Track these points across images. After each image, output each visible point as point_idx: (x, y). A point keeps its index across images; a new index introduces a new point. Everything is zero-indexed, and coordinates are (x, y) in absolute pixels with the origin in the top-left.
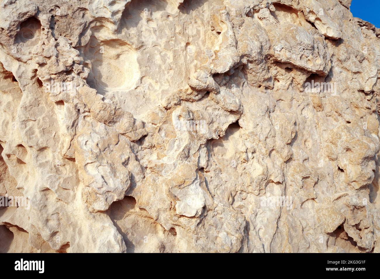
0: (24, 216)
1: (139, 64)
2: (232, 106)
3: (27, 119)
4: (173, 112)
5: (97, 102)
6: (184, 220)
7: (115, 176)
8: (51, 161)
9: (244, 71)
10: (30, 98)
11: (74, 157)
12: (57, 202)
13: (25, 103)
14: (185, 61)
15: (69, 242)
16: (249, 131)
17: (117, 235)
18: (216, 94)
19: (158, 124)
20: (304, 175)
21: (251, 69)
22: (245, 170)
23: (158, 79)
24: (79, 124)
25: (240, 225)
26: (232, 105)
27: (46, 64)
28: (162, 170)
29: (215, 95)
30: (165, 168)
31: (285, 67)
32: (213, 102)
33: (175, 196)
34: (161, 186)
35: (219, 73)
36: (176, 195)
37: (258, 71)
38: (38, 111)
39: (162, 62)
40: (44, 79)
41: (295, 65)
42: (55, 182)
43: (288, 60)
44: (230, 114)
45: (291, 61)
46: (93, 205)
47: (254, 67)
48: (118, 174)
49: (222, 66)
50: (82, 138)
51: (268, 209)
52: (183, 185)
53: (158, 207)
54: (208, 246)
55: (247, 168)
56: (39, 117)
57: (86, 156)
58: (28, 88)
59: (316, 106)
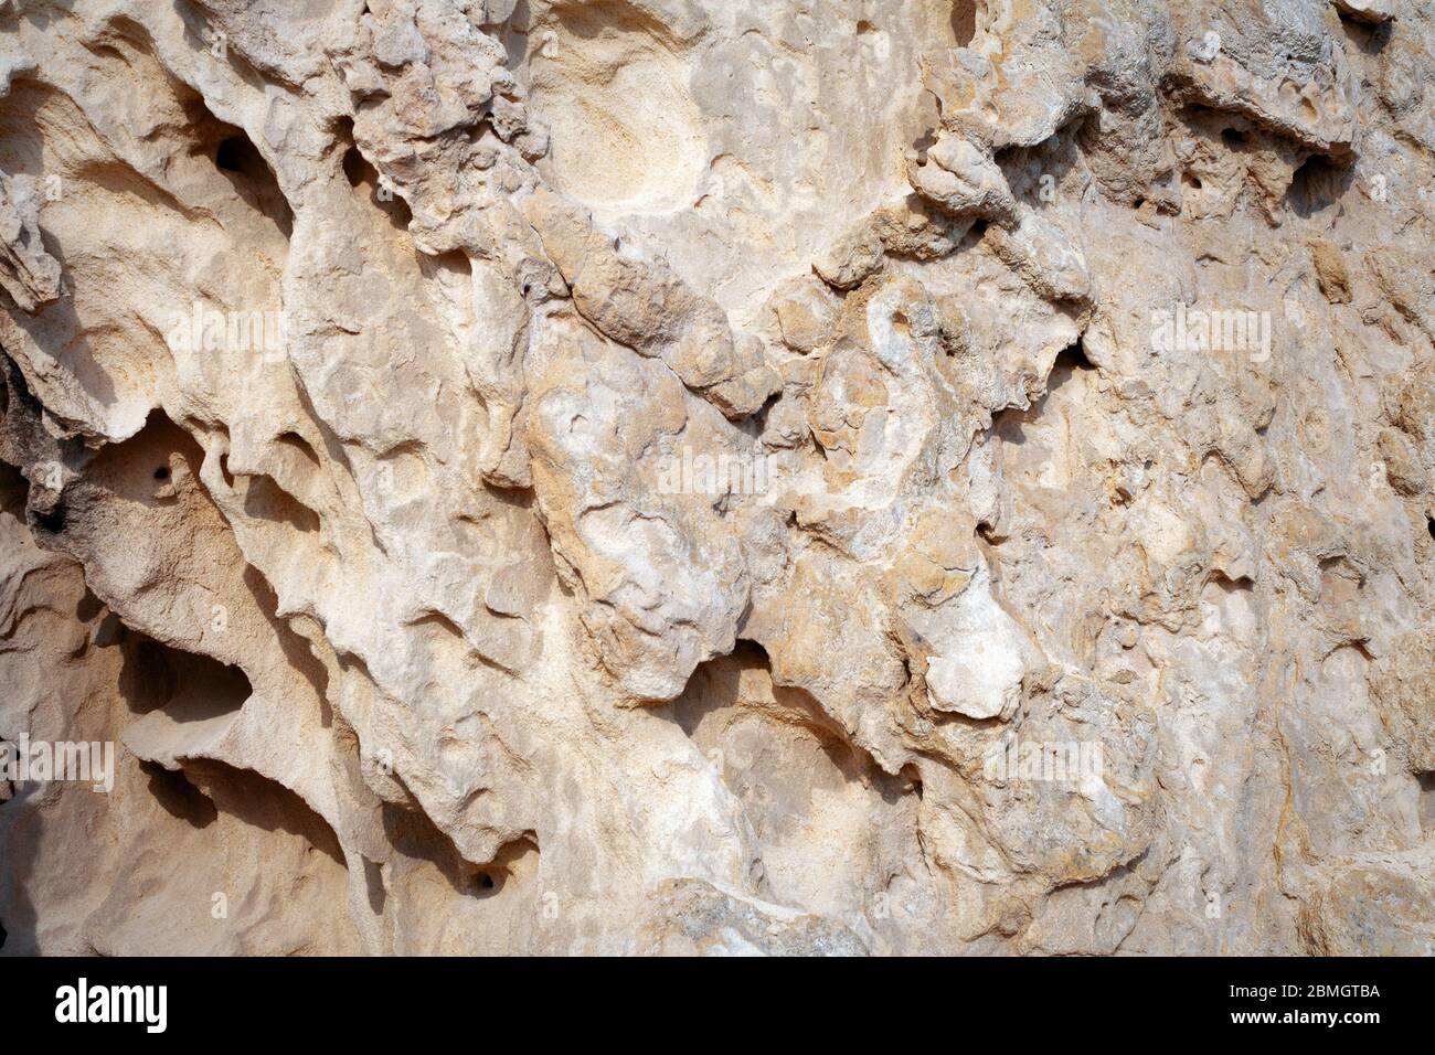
0: (276, 732)
1: (699, 104)
2: (1067, 281)
3: (325, 325)
4: (871, 301)
5: (599, 257)
6: (959, 730)
7: (694, 557)
8: (433, 502)
9: (1085, 139)
10: (325, 237)
11: (527, 484)
12: (473, 667)
13: (310, 257)
14: (864, 97)
15: (532, 832)
16: (1126, 379)
17: (723, 798)
18: (1010, 231)
19: (816, 350)
20: (1326, 550)
21: (1113, 131)
22: (1127, 532)
23: (772, 169)
24: (533, 349)
25: (1142, 746)
26: (1067, 277)
27: (387, 96)
28: (855, 533)
29: (1005, 233)
30: (862, 525)
31: (1223, 125)
32: (996, 265)
33: (919, 639)
34: (861, 597)
35: (1022, 143)
36: (920, 632)
37: (1135, 142)
38: (365, 294)
39: (779, 97)
40: (387, 159)
41: (1264, 120)
42: (462, 585)
43: (1241, 101)
44: (1058, 312)
45: (1249, 104)
46: (627, 677)
47: (1124, 123)
48: (703, 552)
49: (1029, 118)
50: (557, 407)
51: (1214, 684)
52: (938, 594)
53: (858, 683)
54: (1043, 832)
55: (1132, 525)
56: (371, 319)
57: (583, 480)
58: (313, 194)
59: (1327, 281)
